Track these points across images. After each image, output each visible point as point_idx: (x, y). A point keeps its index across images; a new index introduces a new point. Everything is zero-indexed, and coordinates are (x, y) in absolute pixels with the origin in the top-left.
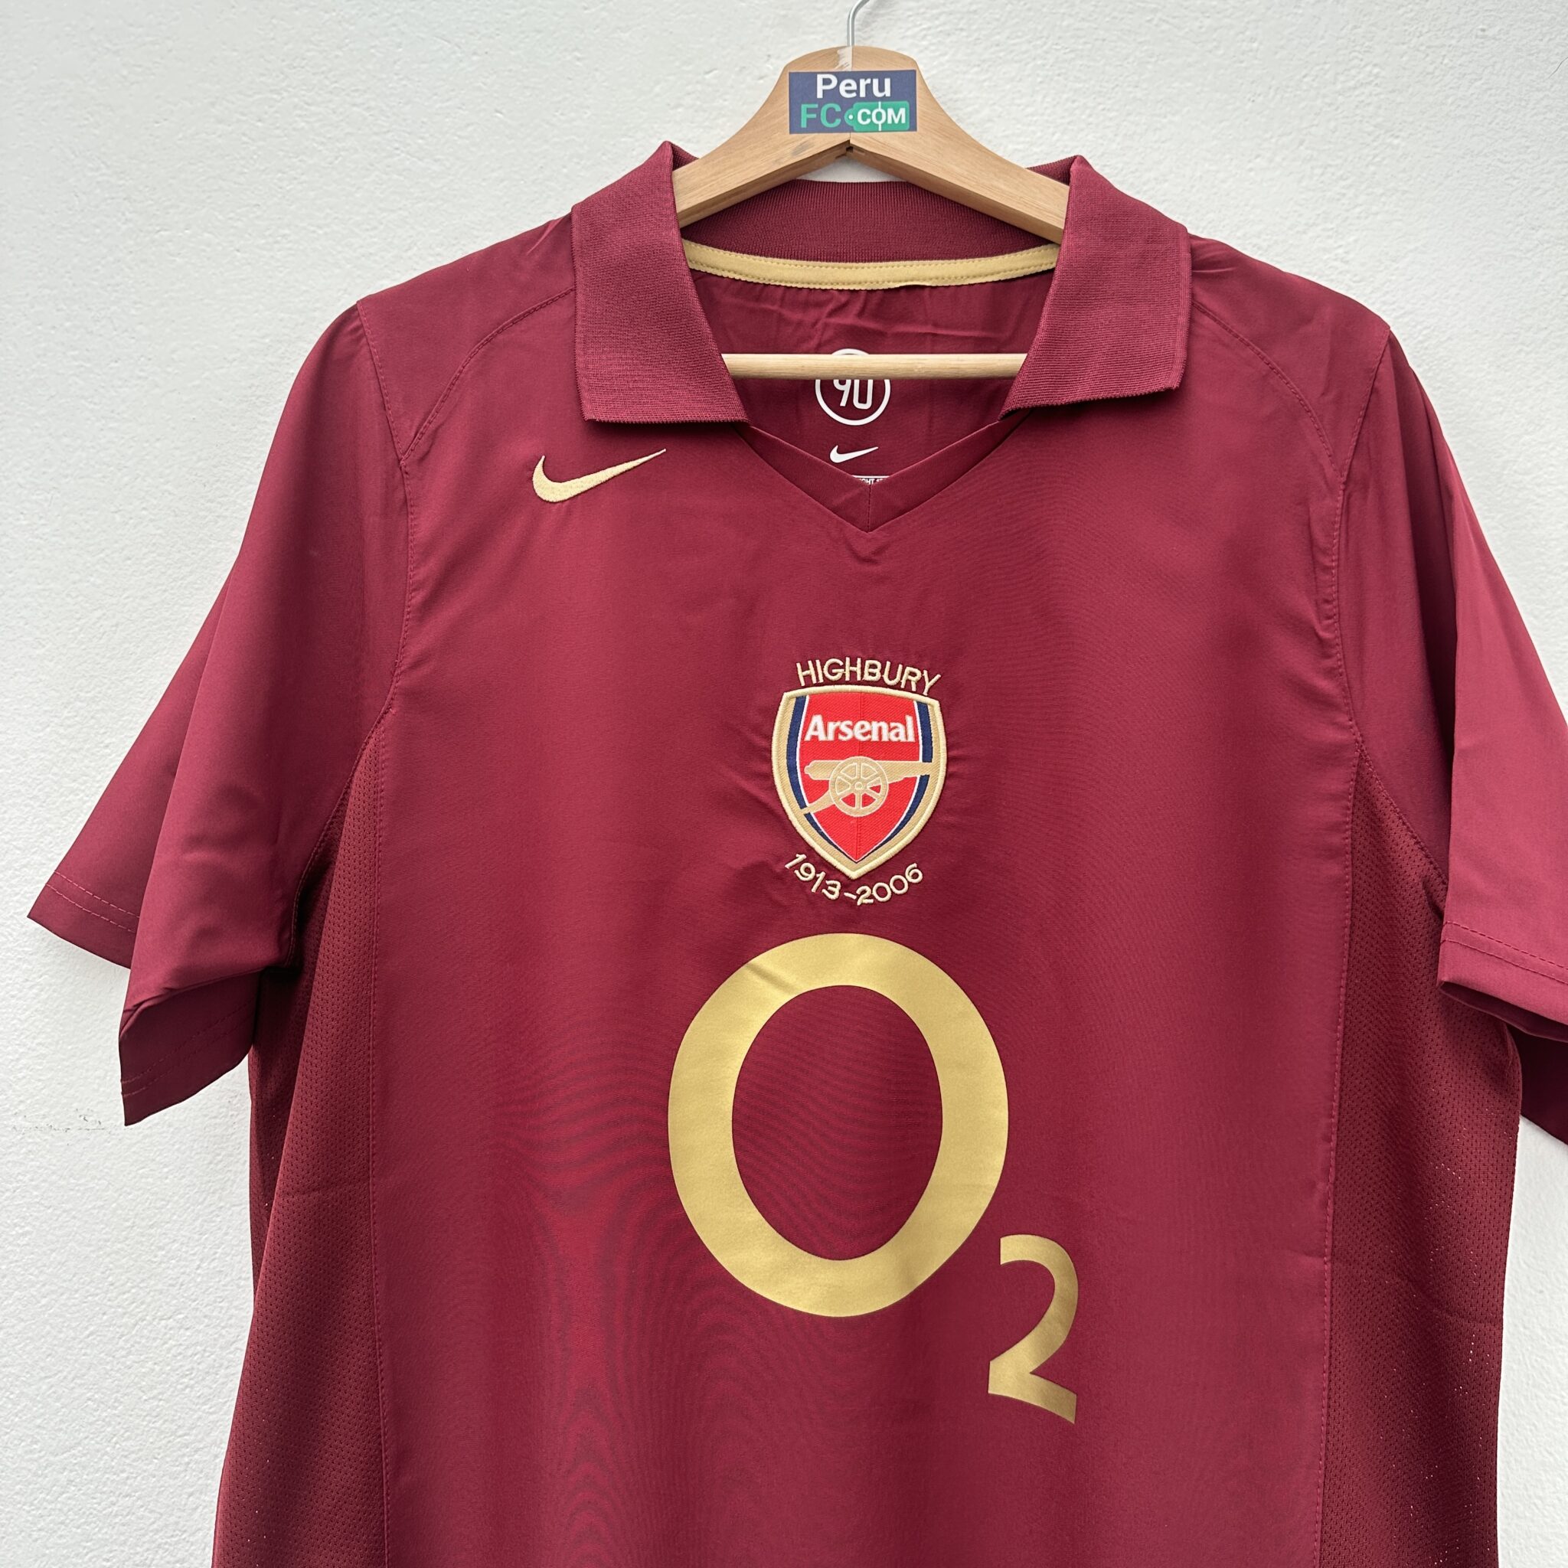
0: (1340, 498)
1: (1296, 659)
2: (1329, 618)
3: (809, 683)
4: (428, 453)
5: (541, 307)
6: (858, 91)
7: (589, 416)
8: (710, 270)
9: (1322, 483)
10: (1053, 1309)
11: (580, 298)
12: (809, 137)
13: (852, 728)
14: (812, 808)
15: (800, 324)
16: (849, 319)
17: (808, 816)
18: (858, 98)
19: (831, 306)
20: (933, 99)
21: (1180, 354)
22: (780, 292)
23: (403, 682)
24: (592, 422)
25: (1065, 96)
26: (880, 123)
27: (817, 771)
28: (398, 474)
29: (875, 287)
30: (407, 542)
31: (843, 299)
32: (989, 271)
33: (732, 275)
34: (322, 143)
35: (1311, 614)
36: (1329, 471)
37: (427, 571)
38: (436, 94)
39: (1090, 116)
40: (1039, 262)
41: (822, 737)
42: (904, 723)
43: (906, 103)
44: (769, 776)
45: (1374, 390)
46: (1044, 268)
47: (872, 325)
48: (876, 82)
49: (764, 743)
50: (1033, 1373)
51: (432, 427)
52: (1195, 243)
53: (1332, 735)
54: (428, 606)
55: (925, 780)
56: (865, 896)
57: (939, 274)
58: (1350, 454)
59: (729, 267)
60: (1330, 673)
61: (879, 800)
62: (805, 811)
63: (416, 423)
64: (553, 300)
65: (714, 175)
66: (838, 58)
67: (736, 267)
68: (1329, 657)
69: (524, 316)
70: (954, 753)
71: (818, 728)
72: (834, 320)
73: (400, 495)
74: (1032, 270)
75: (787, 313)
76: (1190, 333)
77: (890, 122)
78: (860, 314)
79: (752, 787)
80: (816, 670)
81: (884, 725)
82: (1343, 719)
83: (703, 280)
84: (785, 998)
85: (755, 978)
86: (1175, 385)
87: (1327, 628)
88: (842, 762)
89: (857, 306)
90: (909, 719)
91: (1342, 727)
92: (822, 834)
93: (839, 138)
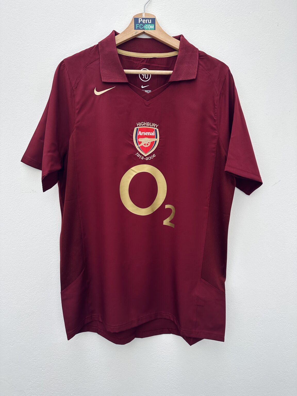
0: (219, 97)
1: (211, 122)
2: (216, 116)
3: (139, 126)
4: (77, 87)
5: (94, 61)
6: (146, 22)
7: (103, 81)
8: (121, 54)
9: (216, 94)
10: (172, 214)
11: (100, 60)
12: (138, 31)
13: (145, 133)
14: (139, 146)
15: (136, 64)
16: (144, 63)
17: (139, 147)
18: (146, 23)
19: (141, 61)
20: (158, 24)
21: (196, 73)
22: (133, 58)
23: (76, 125)
24: (104, 82)
25: (180, 23)
26: (149, 28)
27: (140, 140)
28: (73, 90)
29: (149, 58)
30: (75, 102)
31: (143, 60)
32: (167, 55)
33: (125, 55)
34: (54, 28)
35: (213, 115)
36: (218, 92)
37: (78, 107)
38: (73, 18)
39: (184, 26)
40: (175, 54)
41: (141, 135)
42: (153, 132)
43: (154, 25)
44: (133, 141)
45: (225, 79)
46: (176, 55)
47: (148, 64)
48: (149, 20)
49: (132, 135)
50: (169, 222)
51: (77, 82)
52: (200, 52)
53: (215, 134)
54: (79, 113)
55: (156, 141)
56: (147, 159)
57: (159, 56)
58: (221, 89)
59: (125, 53)
60: (215, 125)
61: (149, 144)
62: (138, 146)
63: (75, 81)
64: (96, 60)
65: (122, 37)
66: (142, 15)
67: (126, 54)
68: (215, 122)
69: (91, 63)
70: (160, 137)
71: (140, 133)
72: (142, 63)
73: (73, 94)
74: (174, 55)
75: (134, 62)
76: (198, 68)
77: (151, 28)
78: (146, 62)
79: (130, 142)
80: (140, 124)
81: (150, 133)
82: (216, 132)
83: (120, 56)
84: (136, 174)
85: (131, 171)
86: (195, 78)
87: (215, 118)
88: (144, 139)
89: (146, 61)
90: (154, 132)
91: (217, 133)
92: (141, 150)
93: (143, 31)
